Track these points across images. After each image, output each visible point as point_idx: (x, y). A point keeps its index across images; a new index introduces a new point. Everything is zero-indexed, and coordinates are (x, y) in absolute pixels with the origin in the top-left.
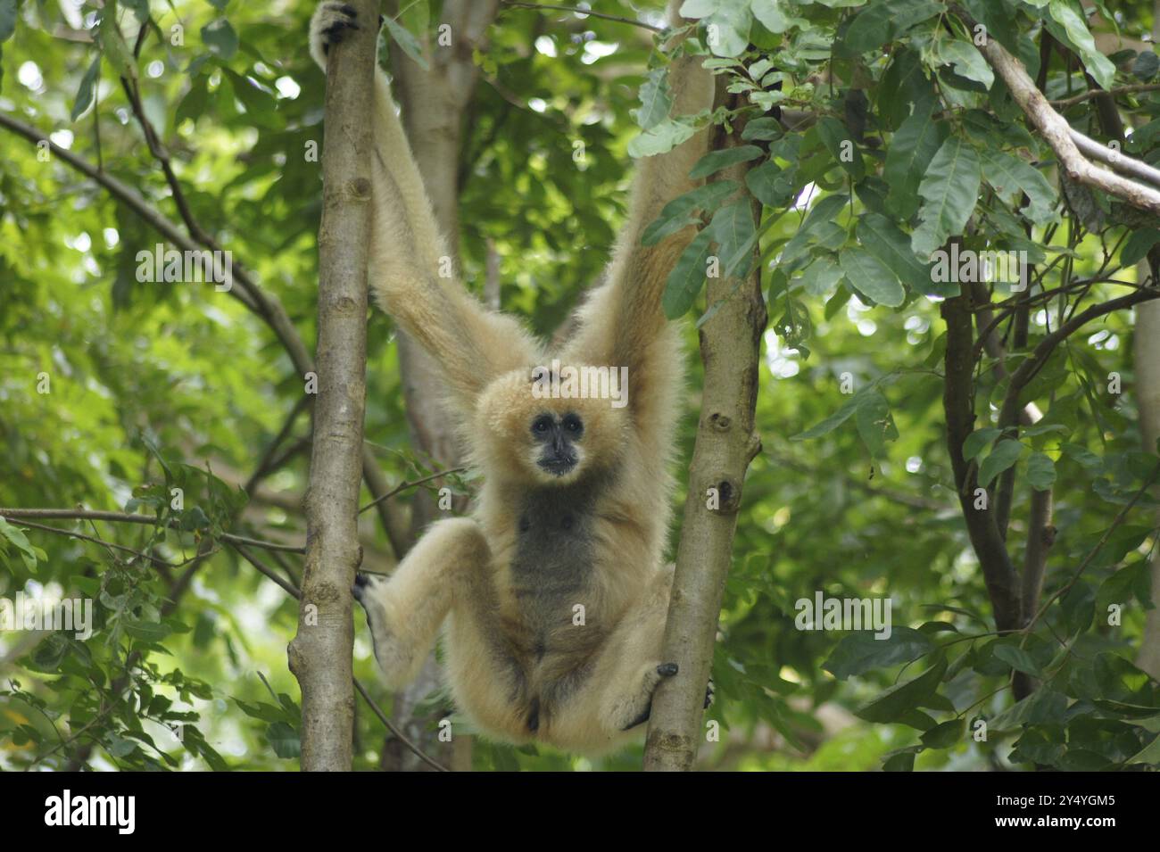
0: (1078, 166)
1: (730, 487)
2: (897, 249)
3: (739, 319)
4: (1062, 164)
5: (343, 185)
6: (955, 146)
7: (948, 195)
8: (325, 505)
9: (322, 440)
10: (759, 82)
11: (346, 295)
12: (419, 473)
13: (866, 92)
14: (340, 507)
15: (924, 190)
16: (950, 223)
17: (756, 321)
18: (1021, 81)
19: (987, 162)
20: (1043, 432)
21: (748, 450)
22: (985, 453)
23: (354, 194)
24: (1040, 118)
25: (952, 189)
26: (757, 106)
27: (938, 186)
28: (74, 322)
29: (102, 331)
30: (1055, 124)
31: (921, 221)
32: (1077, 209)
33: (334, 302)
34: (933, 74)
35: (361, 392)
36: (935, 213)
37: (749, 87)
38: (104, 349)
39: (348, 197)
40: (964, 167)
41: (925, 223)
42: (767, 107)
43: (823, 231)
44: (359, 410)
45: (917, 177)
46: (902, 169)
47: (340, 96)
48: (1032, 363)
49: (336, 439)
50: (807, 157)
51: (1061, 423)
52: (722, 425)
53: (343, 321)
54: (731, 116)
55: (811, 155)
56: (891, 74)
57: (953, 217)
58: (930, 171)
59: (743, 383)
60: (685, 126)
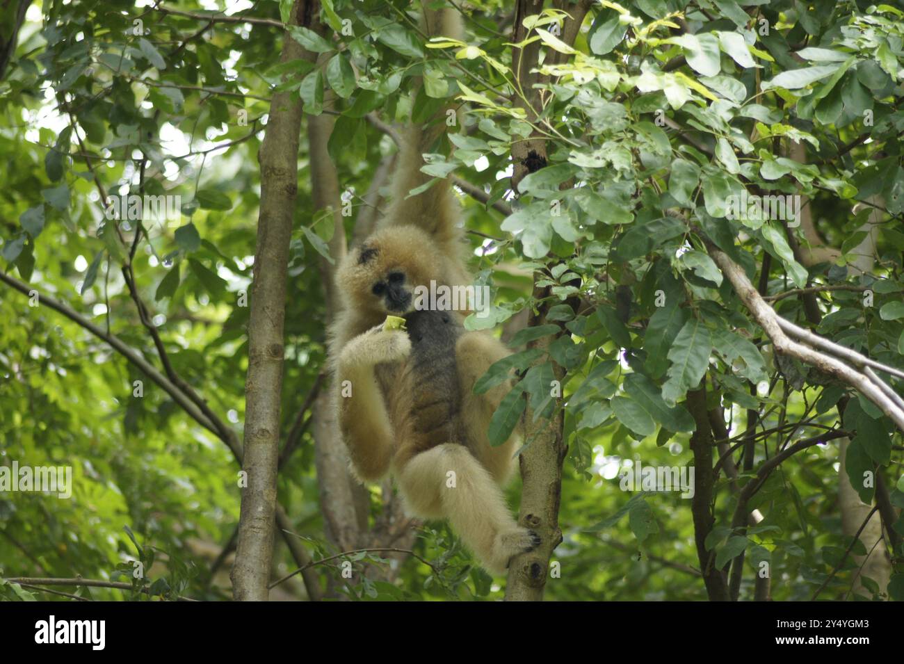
0: (782, 342)
1: (539, 568)
2: (651, 397)
3: (548, 447)
4: (771, 340)
5: (263, 349)
6: (695, 325)
7: (688, 359)
8: (245, 577)
9: (245, 531)
10: (559, 280)
11: (264, 427)
12: (322, 555)
13: (632, 288)
14: (257, 579)
15: (671, 356)
16: (690, 379)
17: (560, 449)
18: (743, 282)
19: (717, 337)
20: (763, 530)
21: (552, 541)
22: (722, 544)
23: (271, 356)
24: (755, 308)
25: (692, 356)
26: (557, 296)
27: (681, 353)
28: (101, 442)
29: (120, 448)
30: (765, 311)
31: (668, 378)
32: (785, 372)
33: (255, 432)
34: (679, 275)
35: (273, 497)
36: (679, 372)
37: (551, 283)
38: (122, 461)
39: (266, 357)
40: (699, 340)
41: (672, 379)
42: (564, 297)
43: (600, 384)
44: (272, 509)
45: (667, 346)
46: (656, 341)
47: (263, 285)
48: (755, 481)
49: (255, 530)
50: (590, 334)
51: (776, 524)
52: (535, 523)
53: (262, 446)
54: (539, 303)
55: (592, 332)
56: (650, 276)
57: (692, 375)
58: (676, 342)
59: (550, 492)
60: (506, 310)
